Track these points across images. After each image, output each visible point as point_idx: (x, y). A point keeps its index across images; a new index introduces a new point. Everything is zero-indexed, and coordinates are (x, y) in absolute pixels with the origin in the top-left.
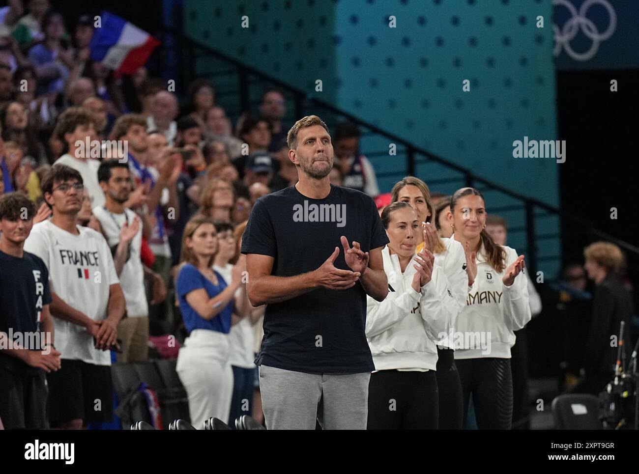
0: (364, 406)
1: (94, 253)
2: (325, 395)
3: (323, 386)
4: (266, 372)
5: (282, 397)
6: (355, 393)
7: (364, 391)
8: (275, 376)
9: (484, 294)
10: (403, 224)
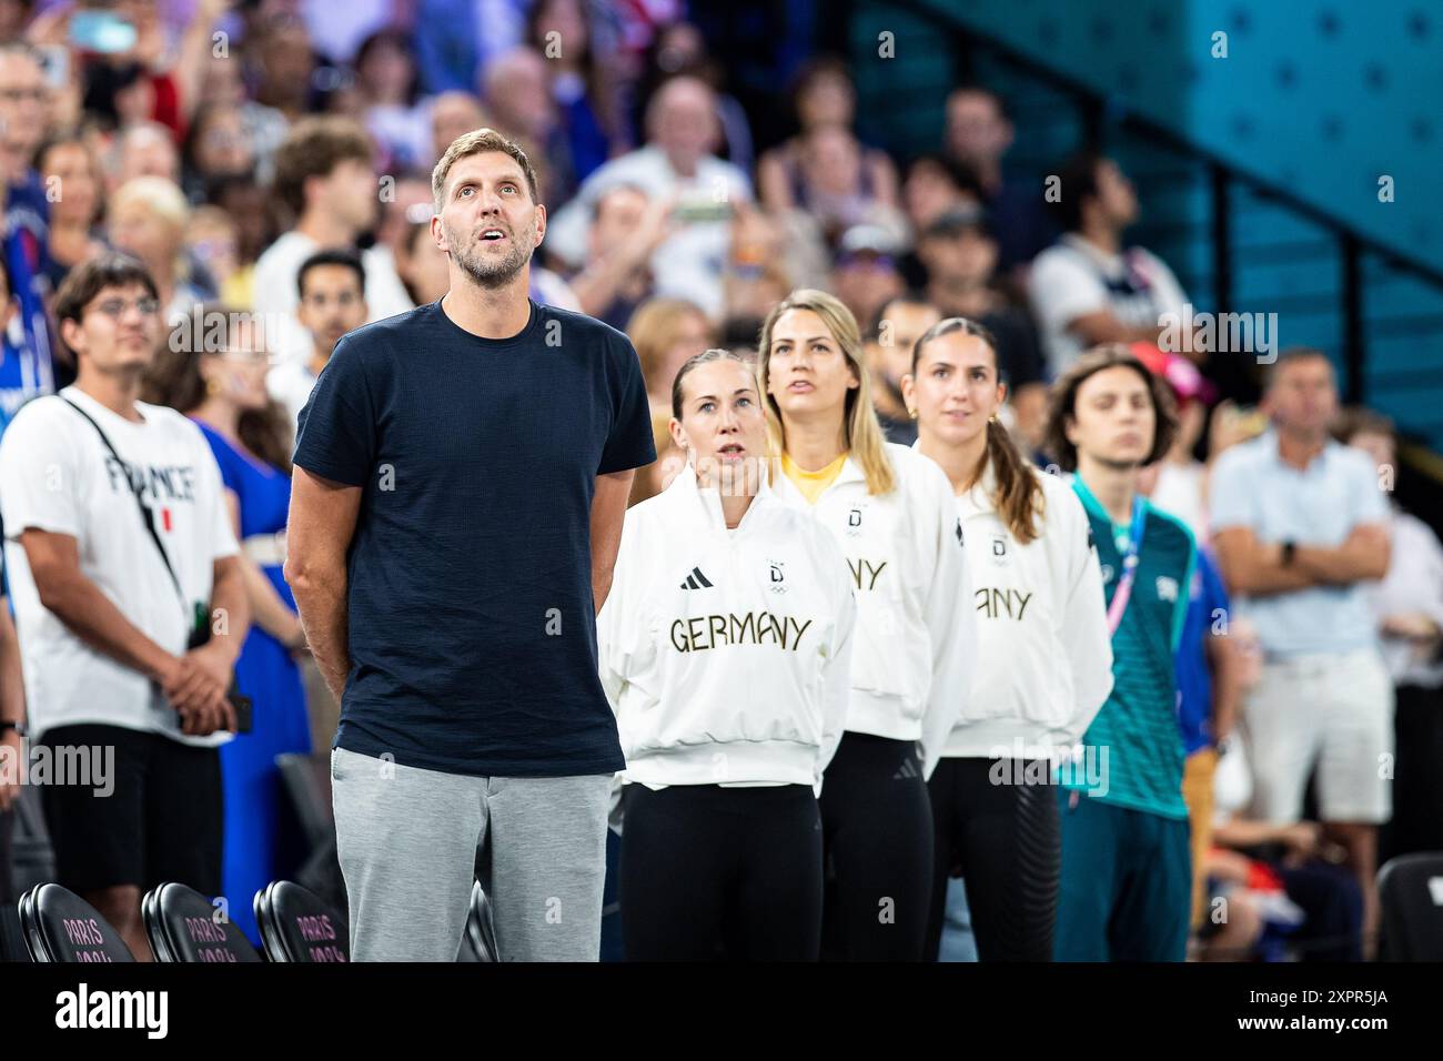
0: (595, 855)
1: (182, 471)
2: (497, 828)
3: (491, 805)
4: (346, 768)
5: (384, 832)
6: (572, 822)
7: (596, 817)
8: (370, 777)
9: (984, 594)
10: (709, 401)
